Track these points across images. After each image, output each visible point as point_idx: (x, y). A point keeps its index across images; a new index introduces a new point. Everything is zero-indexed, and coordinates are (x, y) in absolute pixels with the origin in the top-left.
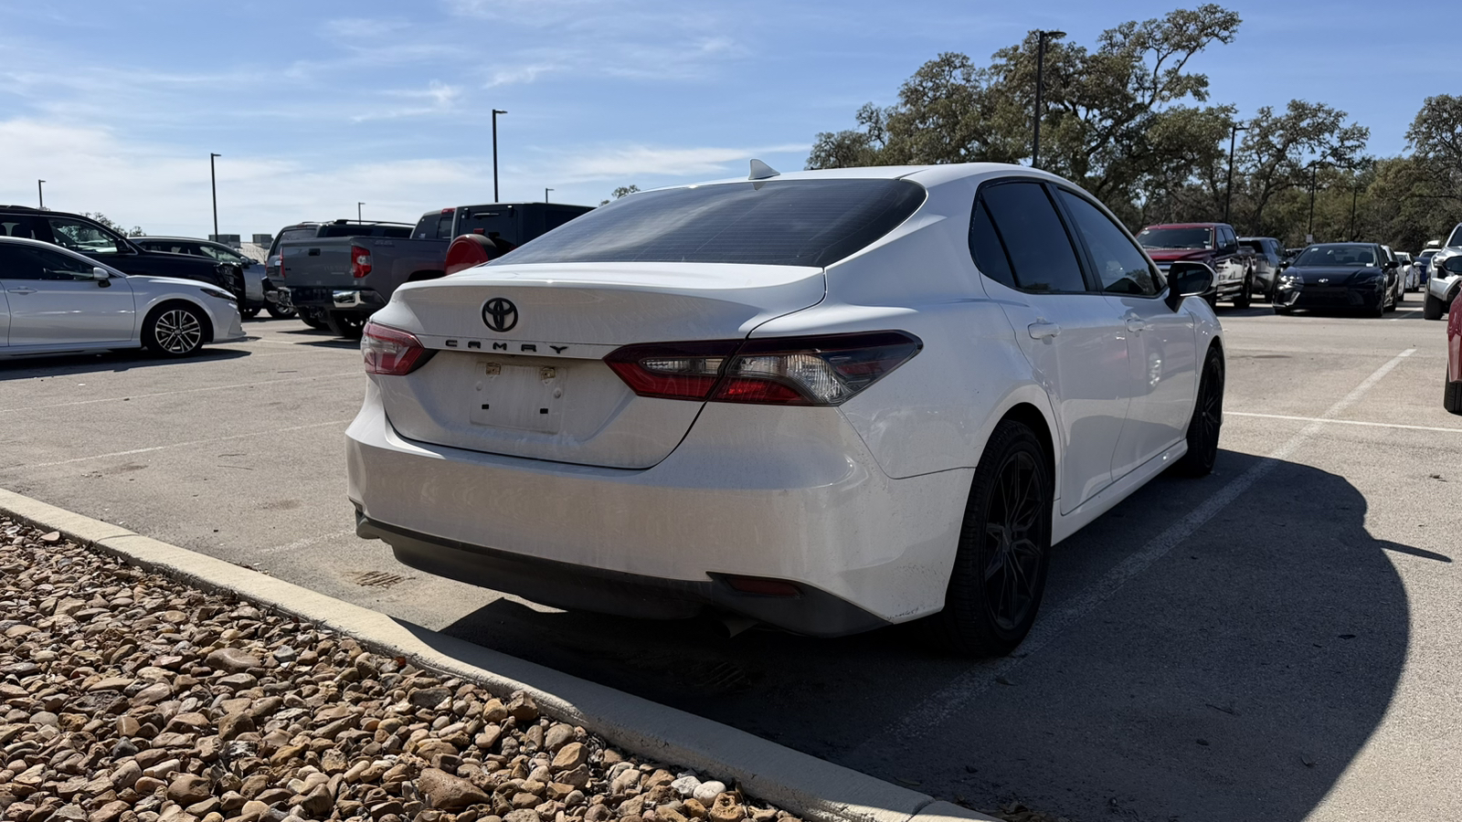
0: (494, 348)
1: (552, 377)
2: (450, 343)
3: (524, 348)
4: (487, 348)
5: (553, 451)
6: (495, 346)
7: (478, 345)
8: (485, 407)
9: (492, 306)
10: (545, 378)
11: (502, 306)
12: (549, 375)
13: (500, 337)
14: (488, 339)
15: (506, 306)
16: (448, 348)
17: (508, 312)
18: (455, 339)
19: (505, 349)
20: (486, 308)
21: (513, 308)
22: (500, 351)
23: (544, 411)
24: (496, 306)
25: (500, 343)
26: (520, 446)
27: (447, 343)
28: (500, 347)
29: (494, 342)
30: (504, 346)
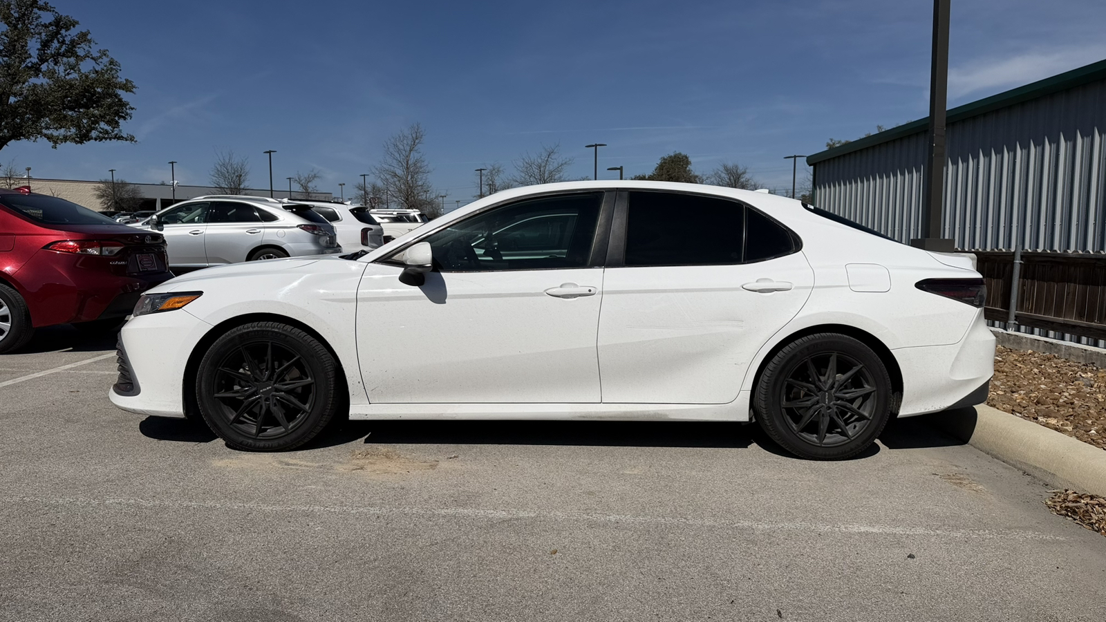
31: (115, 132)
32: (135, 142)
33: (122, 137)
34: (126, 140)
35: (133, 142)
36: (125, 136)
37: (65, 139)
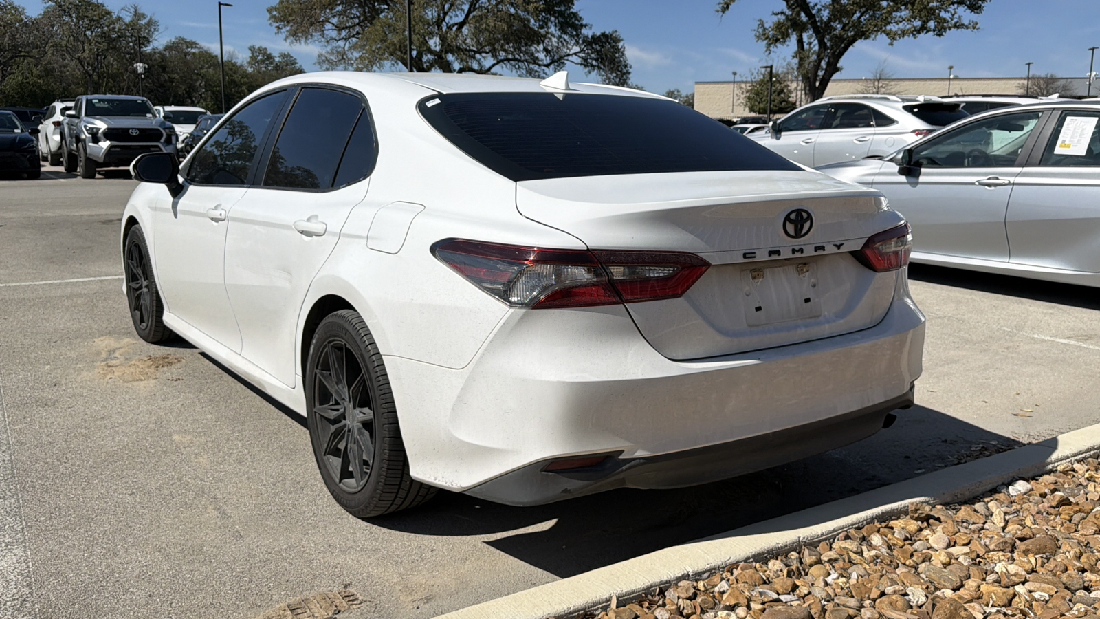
0: (793, 253)
1: (807, 271)
2: (747, 256)
3: (816, 249)
4: (786, 254)
5: (826, 330)
6: (794, 251)
7: (778, 253)
8: (758, 309)
9: (793, 216)
10: (802, 273)
11: (802, 216)
12: (805, 270)
13: (797, 243)
14: (786, 246)
15: (805, 215)
16: (747, 260)
17: (806, 220)
18: (753, 251)
19: (802, 252)
20: (787, 219)
21: (810, 217)
22: (798, 255)
23: (807, 300)
24: (797, 216)
25: (797, 248)
26: (800, 334)
27: (745, 256)
28: (798, 251)
29: (792, 248)
30: (801, 250)
31: (955, 20)
32: (977, 29)
33: (963, 25)
34: (968, 28)
35: (975, 30)
36: (966, 23)
37: (904, 33)
